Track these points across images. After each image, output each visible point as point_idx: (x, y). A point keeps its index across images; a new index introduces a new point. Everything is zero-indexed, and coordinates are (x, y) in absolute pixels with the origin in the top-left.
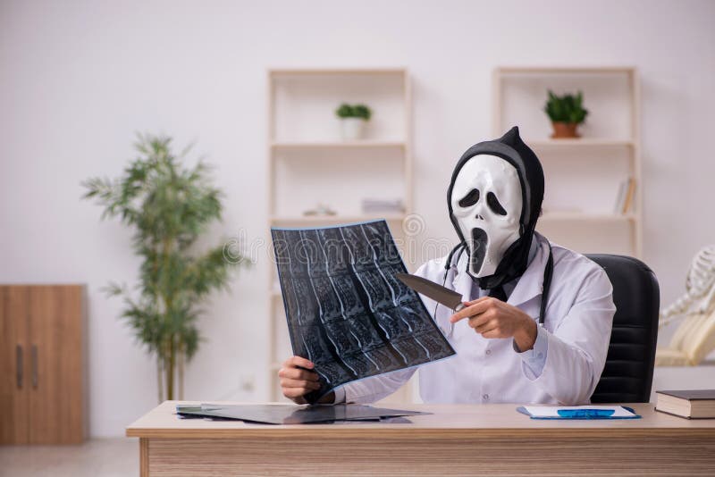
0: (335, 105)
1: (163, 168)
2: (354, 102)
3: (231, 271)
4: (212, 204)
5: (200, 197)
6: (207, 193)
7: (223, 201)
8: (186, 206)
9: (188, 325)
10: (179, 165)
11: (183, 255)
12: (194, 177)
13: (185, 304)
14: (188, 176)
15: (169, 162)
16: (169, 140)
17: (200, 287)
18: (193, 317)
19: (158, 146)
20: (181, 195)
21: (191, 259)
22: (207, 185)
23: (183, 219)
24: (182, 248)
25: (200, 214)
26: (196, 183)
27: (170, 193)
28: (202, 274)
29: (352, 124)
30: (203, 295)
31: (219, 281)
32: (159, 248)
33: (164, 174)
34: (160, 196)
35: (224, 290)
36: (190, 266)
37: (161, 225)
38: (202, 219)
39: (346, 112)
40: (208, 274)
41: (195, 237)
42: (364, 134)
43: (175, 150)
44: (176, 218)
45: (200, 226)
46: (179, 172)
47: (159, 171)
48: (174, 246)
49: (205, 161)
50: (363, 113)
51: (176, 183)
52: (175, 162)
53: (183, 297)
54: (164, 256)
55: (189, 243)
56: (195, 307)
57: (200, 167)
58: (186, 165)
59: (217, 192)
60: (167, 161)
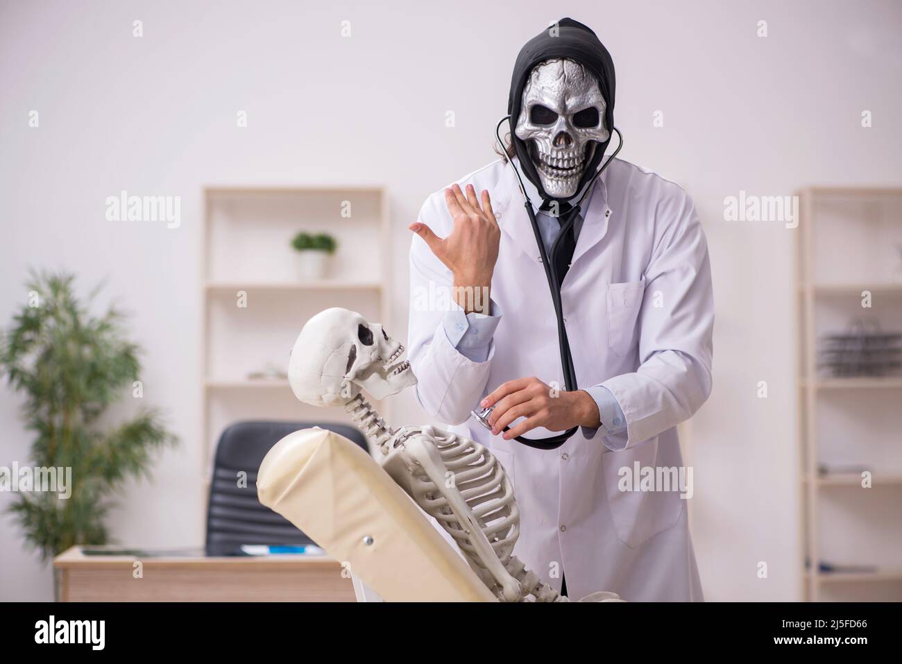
0: (290, 233)
1: (63, 314)
2: (314, 229)
3: (151, 451)
4: (127, 364)
5: (111, 355)
6: (121, 349)
7: (143, 360)
8: (93, 366)
9: (94, 523)
10: (85, 312)
11: (88, 430)
12: (104, 327)
13: (91, 494)
14: (96, 327)
15: (71, 308)
16: (70, 279)
17: (111, 473)
18: (102, 512)
19: (57, 286)
20: (87, 352)
21: (98, 435)
22: (121, 338)
23: (89, 383)
24: (87, 420)
25: (111, 375)
26: (107, 336)
27: (72, 347)
28: (114, 455)
29: (313, 259)
30: (116, 483)
31: (137, 465)
32: (58, 421)
33: (64, 323)
34: (59, 353)
35: (144, 478)
36: (98, 444)
37: (60, 391)
38: (115, 383)
39: (305, 243)
40: (121, 455)
41: (104, 405)
42: (327, 272)
43: (79, 292)
44: (81, 382)
45: (112, 392)
46: (84, 322)
47: (58, 319)
48: (77, 417)
49: (119, 307)
50: (325, 244)
51: (82, 336)
52: (80, 307)
53: (90, 482)
54: (64, 431)
55: (96, 413)
56: (104, 499)
57: (112, 314)
58: (93, 310)
59: (135, 347)
60: (69, 306)
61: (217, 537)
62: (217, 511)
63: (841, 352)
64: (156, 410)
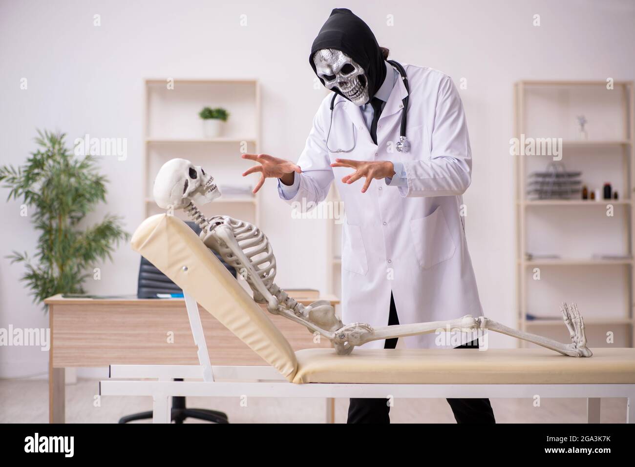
0: (200, 108)
1: (58, 158)
2: (214, 106)
3: (112, 243)
4: (98, 188)
5: (88, 182)
6: (94, 179)
7: (107, 186)
8: (77, 190)
10: (72, 156)
11: (73, 230)
12: (83, 166)
13: (75, 269)
14: (78, 165)
15: (63, 155)
16: (63, 136)
17: (88, 256)
18: (82, 280)
19: (54, 140)
20: (73, 180)
21: (81, 233)
22: (94, 172)
23: (74, 201)
24: (73, 223)
25: (88, 196)
26: (85, 171)
27: (64, 178)
28: (90, 244)
29: (213, 123)
30: (90, 262)
31: (103, 251)
32: (54, 224)
33: (59, 163)
34: (56, 179)
35: (107, 259)
36: (80, 238)
37: (56, 204)
38: (90, 200)
39: (208, 114)
40: (93, 244)
41: (84, 214)
42: (222, 132)
43: (67, 143)
44: (70, 200)
45: (87, 206)
46: (71, 162)
47: (54, 161)
48: (67, 221)
50: (221, 115)
51: (69, 171)
52: (68, 153)
53: (73, 263)
54: (59, 230)
55: (79, 219)
56: (83, 272)
57: (88, 158)
59: (101, 178)
60: (62, 151)
61: (144, 290)
62: (144, 274)
63: (543, 183)
64: (115, 217)
